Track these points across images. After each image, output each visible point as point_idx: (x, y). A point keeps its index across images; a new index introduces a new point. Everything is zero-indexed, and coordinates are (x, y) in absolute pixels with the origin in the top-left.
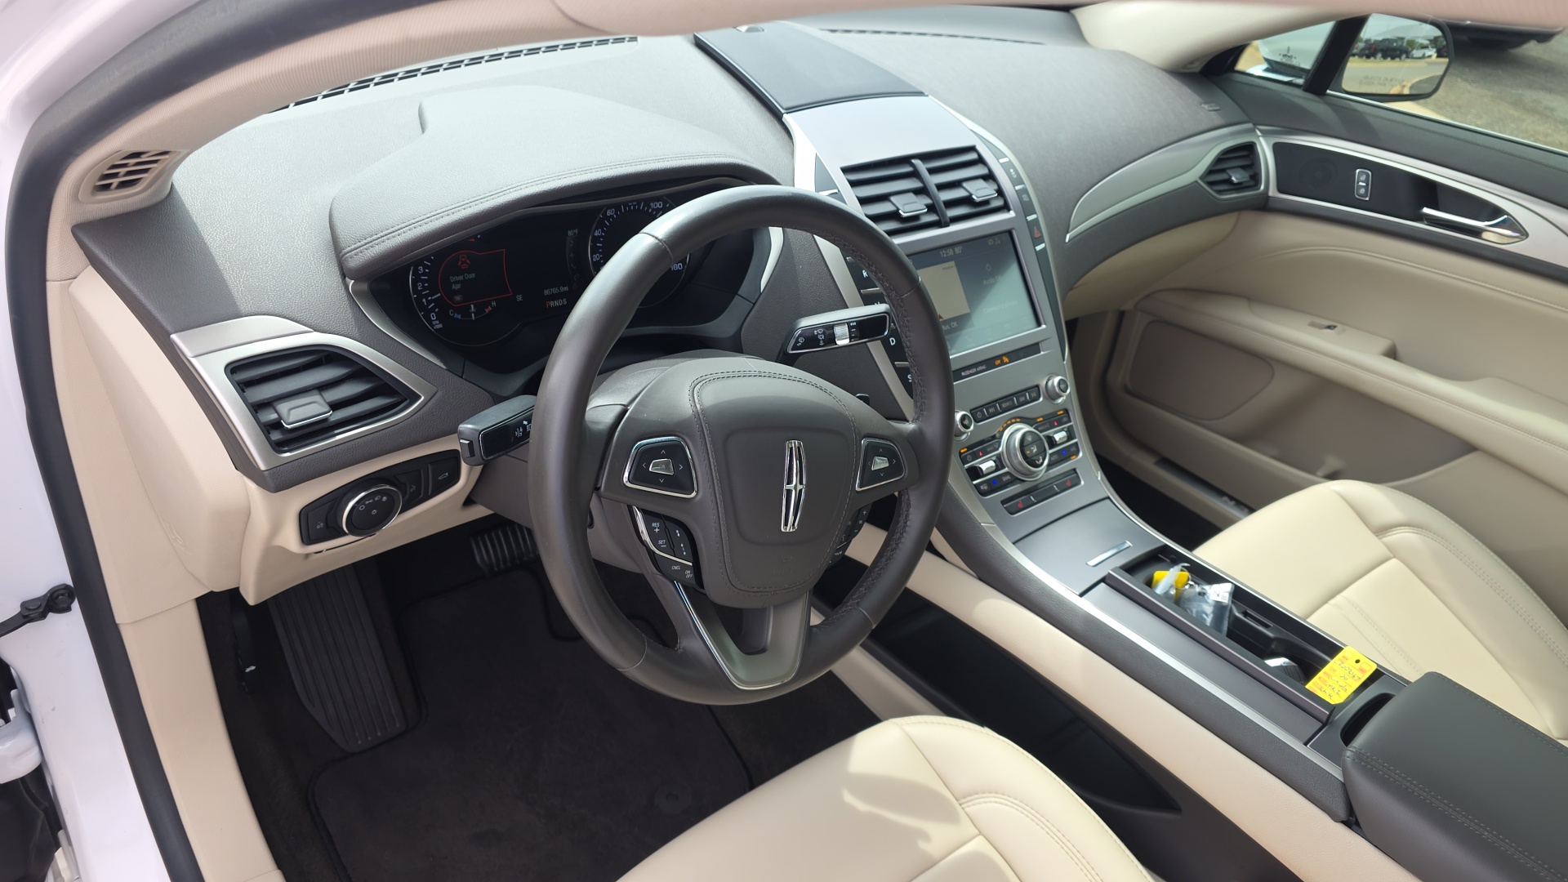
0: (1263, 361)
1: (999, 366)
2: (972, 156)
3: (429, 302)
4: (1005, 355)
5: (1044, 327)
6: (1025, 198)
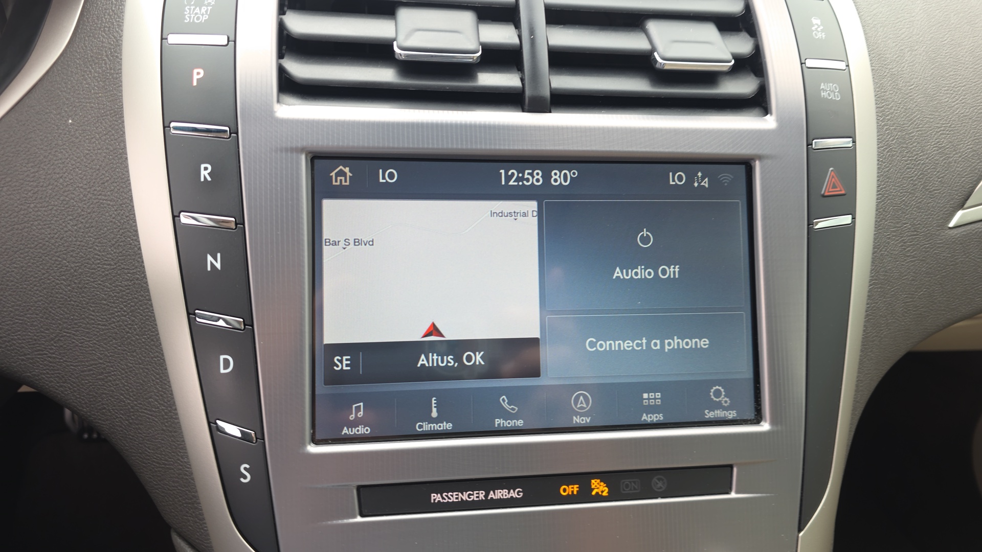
1: (570, 499)
4: (601, 475)
5: (765, 427)
6: (829, 91)
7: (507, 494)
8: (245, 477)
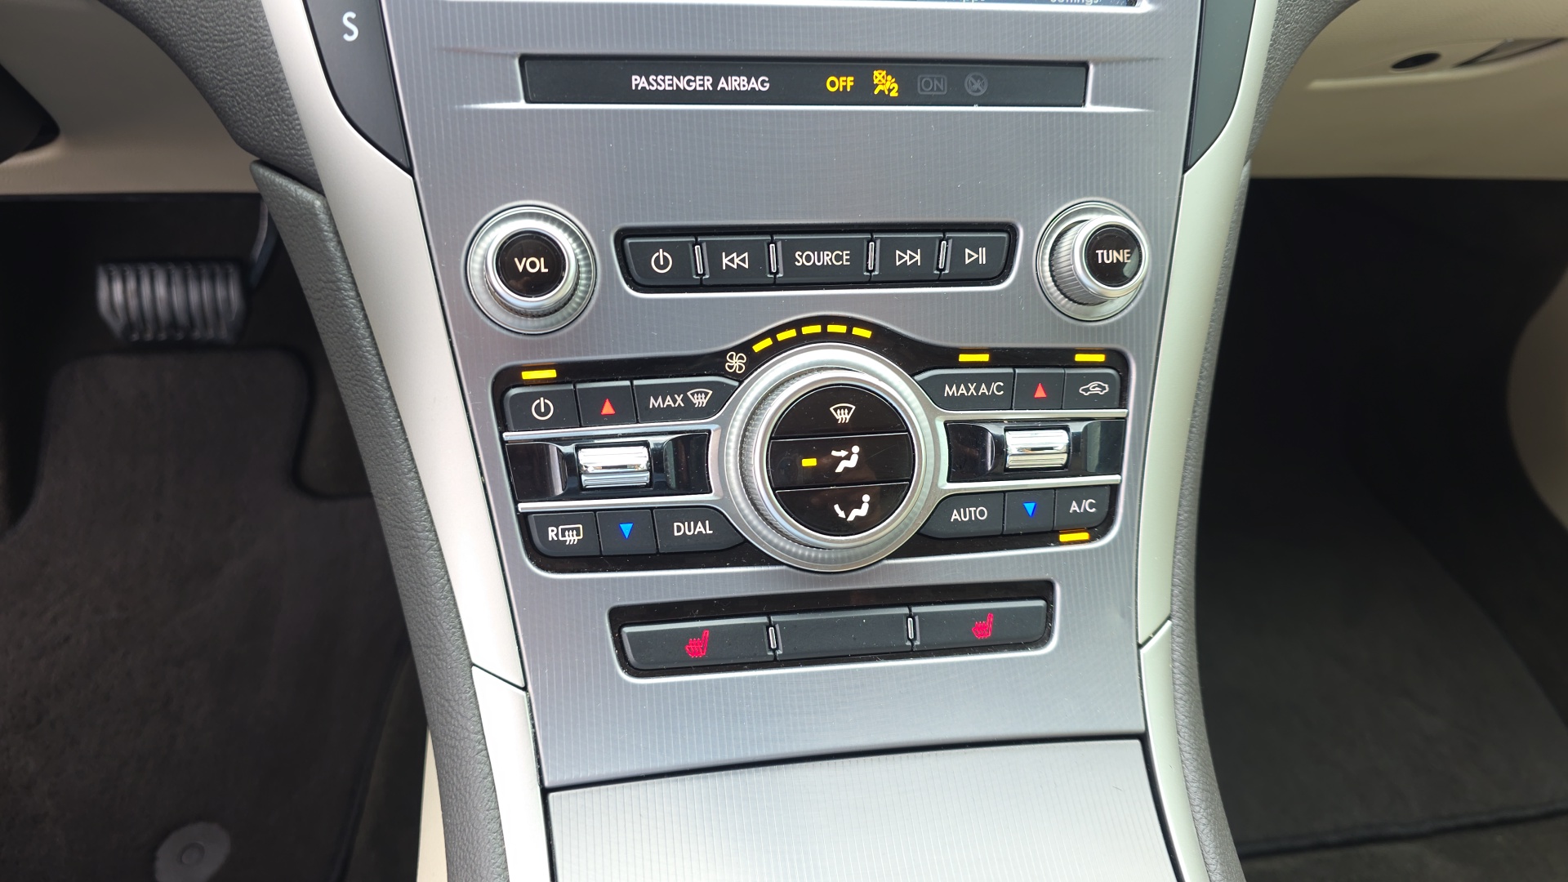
1: (842, 99)
4: (888, 65)
5: (1142, 8)
7: (745, 83)
8: (351, 33)
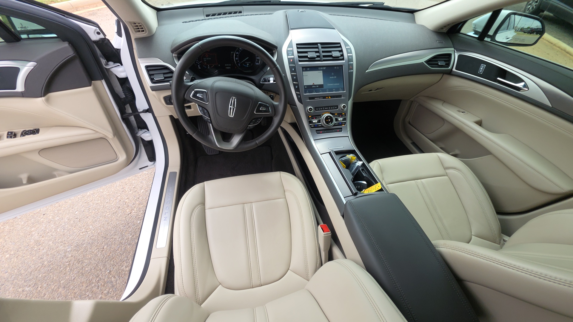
0: (443, 120)
1: (327, 98)
2: (339, 45)
3: (198, 63)
4: (330, 96)
5: (345, 91)
6: (350, 58)
